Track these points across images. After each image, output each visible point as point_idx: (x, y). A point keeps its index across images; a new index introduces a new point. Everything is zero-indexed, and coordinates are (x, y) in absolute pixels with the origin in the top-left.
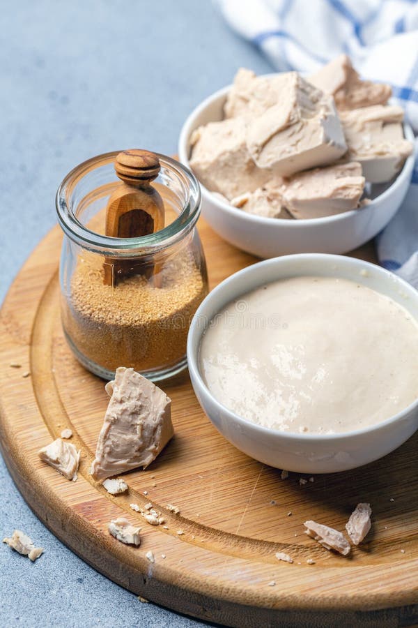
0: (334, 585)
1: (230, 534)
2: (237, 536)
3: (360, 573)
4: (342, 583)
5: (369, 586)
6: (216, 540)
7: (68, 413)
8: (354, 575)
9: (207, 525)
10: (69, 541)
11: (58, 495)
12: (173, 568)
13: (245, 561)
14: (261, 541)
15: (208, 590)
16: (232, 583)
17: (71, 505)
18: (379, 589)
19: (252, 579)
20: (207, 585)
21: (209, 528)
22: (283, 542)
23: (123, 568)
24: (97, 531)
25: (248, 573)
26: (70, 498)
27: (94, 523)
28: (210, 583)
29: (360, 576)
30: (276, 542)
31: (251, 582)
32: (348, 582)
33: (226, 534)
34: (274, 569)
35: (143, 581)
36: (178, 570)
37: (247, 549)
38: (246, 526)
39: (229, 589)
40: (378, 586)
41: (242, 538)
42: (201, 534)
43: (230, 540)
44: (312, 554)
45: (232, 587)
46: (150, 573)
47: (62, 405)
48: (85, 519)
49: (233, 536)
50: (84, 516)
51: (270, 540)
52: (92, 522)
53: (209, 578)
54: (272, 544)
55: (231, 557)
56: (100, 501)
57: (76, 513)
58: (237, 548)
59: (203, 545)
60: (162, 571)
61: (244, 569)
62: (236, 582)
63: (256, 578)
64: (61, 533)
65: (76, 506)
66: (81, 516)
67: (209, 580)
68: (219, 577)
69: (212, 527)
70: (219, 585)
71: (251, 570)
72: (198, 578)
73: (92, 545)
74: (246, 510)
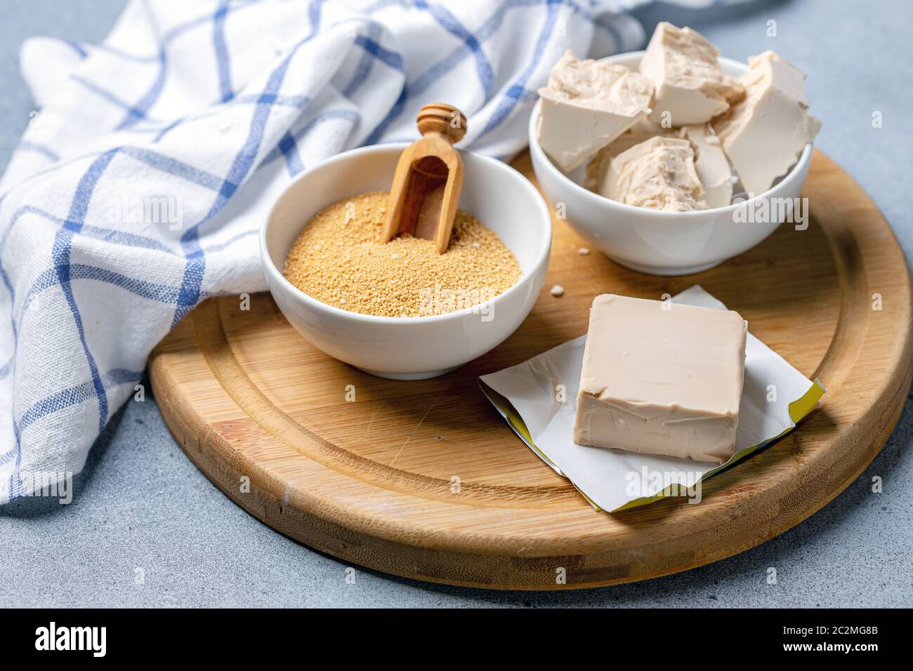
0: (491, 525)
1: (383, 466)
2: (391, 468)
3: (524, 516)
4: (499, 524)
5: (531, 529)
6: (367, 471)
7: (225, 330)
8: (515, 517)
9: (358, 455)
10: (205, 467)
11: (197, 411)
12: (312, 494)
13: (395, 493)
14: (418, 475)
15: (348, 519)
16: (374, 514)
17: (209, 422)
18: (541, 533)
19: (398, 512)
20: (347, 514)
21: (361, 458)
22: (443, 478)
23: (259, 493)
24: (234, 450)
25: (397, 505)
26: (211, 415)
27: (232, 442)
28: (350, 512)
29: (522, 518)
30: (433, 477)
31: (397, 514)
32: (506, 523)
33: (379, 465)
34: (426, 504)
35: (279, 509)
36: (318, 497)
37: (401, 482)
38: (403, 459)
39: (371, 520)
40: (540, 530)
41: (397, 470)
42: (351, 464)
43: (383, 472)
44: (474, 494)
45: (375, 517)
46: (287, 499)
47: (220, 322)
48: (223, 437)
49: (387, 468)
50: (222, 435)
51: (427, 475)
52: (230, 441)
53: (350, 507)
54: (429, 479)
55: (380, 488)
56: (243, 421)
57: (214, 430)
58: (390, 481)
59: (352, 475)
60: (300, 497)
61: (391, 502)
62: (380, 513)
63: (404, 511)
64: (197, 456)
65: (215, 424)
66: (219, 434)
67: (350, 510)
68: (362, 506)
69: (365, 457)
70: (360, 515)
71: (400, 503)
72: (338, 506)
73: (228, 467)
74: (406, 443)
